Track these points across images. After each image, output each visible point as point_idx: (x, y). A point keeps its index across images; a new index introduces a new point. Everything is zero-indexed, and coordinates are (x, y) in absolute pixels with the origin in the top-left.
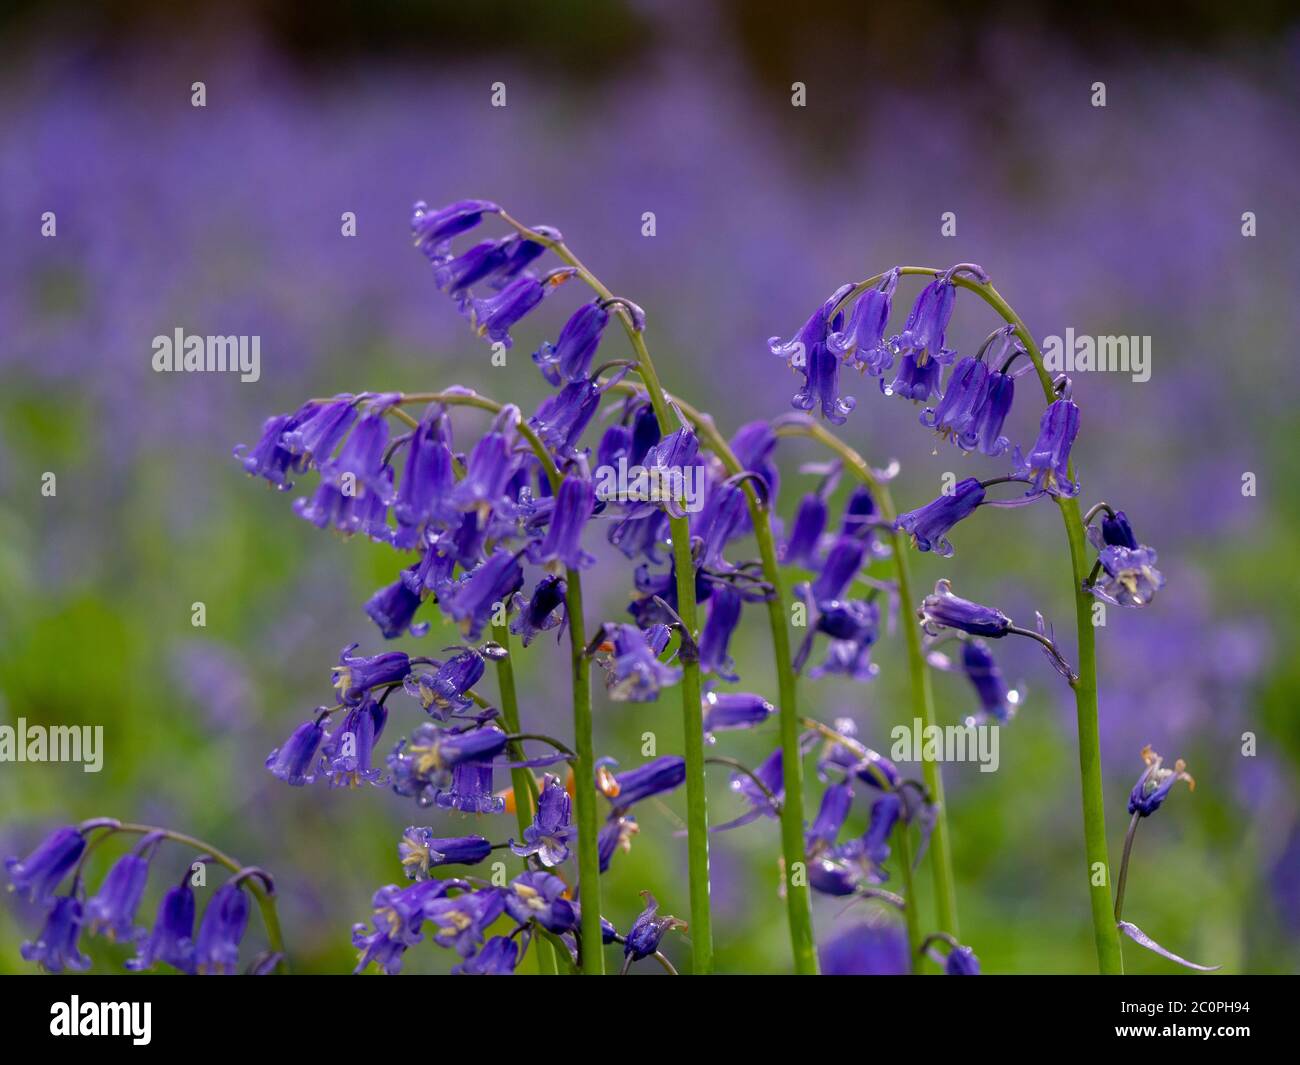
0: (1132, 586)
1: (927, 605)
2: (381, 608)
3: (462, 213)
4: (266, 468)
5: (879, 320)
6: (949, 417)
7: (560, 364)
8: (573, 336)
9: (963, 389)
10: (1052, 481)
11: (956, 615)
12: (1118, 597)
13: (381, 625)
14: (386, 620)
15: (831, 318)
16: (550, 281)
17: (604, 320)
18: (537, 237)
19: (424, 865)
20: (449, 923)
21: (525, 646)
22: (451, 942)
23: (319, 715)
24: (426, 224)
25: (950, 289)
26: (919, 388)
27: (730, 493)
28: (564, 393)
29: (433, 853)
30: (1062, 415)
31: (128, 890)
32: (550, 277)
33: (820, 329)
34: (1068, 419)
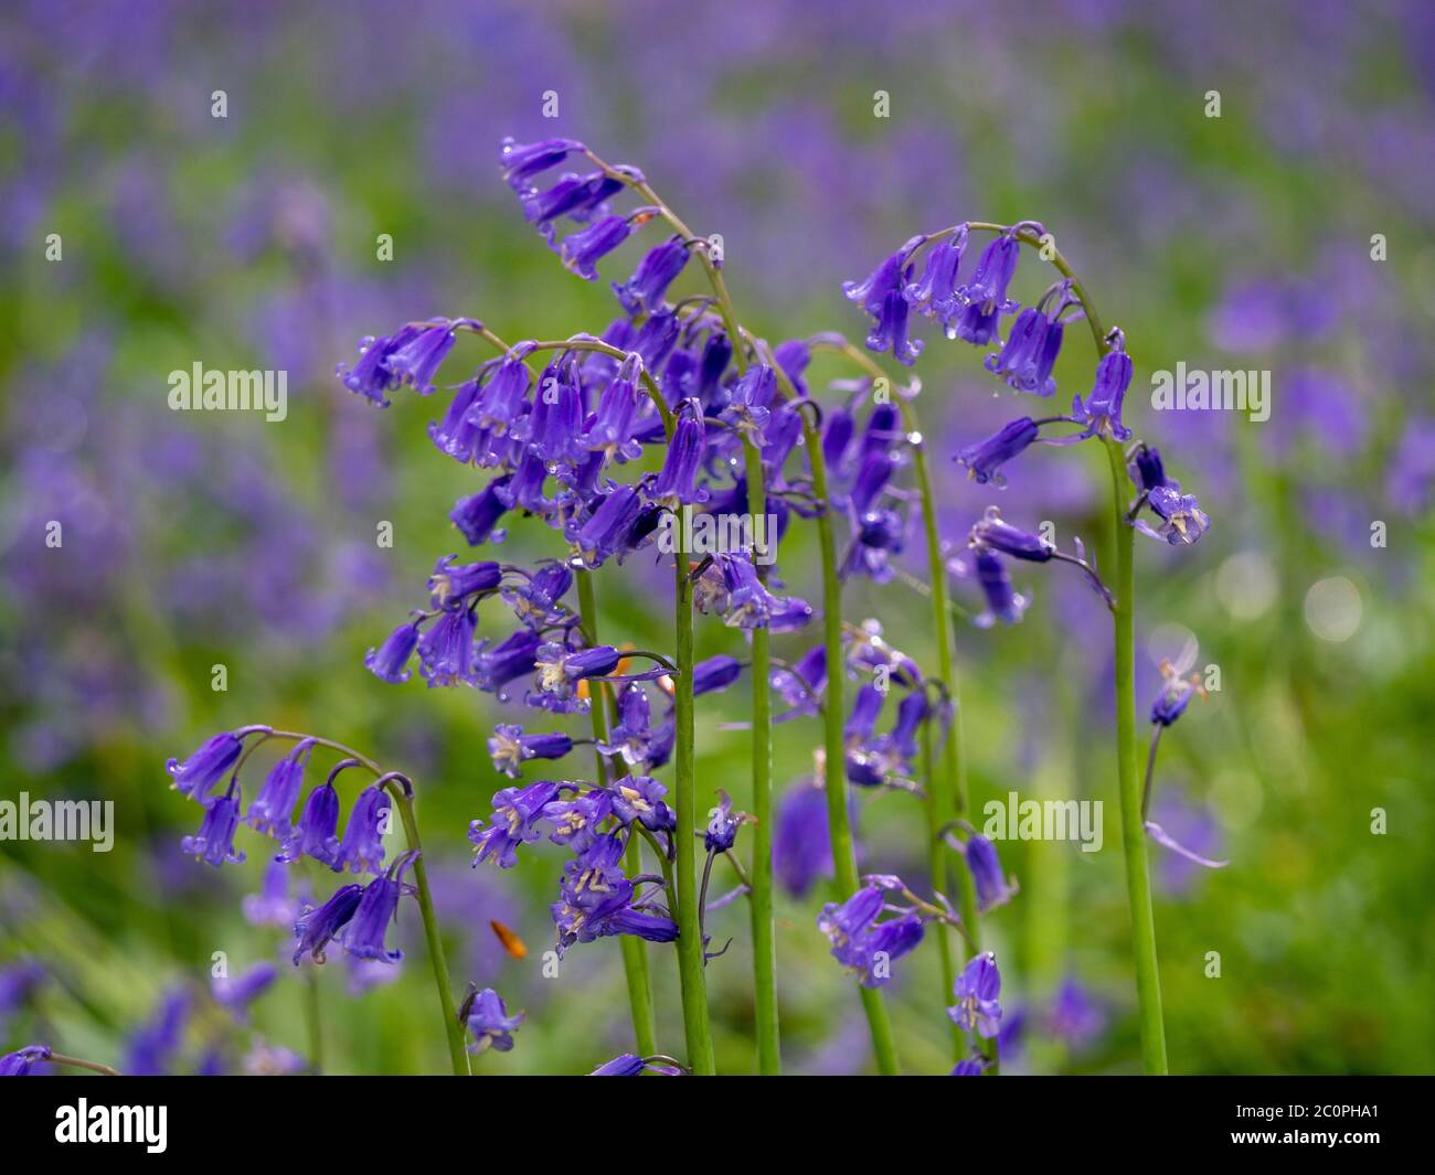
0: (1182, 527)
1: (978, 530)
2: (466, 517)
3: (550, 150)
4: (367, 387)
5: (951, 273)
6: (1012, 365)
7: (646, 298)
8: (659, 272)
9: (1025, 338)
10: (1108, 427)
11: (1004, 540)
12: (1168, 537)
13: (466, 533)
14: (470, 528)
15: (904, 268)
16: (636, 220)
17: (686, 259)
18: (619, 176)
19: (514, 760)
20: (566, 823)
21: (620, 564)
22: (566, 840)
23: (415, 618)
24: (515, 159)
25: (1014, 245)
26: (982, 333)
27: (790, 418)
28: (648, 326)
29: (525, 749)
30: (1117, 367)
31: (287, 792)
32: (636, 216)
33: (893, 277)
34: (1124, 369)
